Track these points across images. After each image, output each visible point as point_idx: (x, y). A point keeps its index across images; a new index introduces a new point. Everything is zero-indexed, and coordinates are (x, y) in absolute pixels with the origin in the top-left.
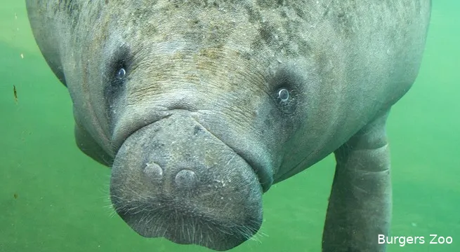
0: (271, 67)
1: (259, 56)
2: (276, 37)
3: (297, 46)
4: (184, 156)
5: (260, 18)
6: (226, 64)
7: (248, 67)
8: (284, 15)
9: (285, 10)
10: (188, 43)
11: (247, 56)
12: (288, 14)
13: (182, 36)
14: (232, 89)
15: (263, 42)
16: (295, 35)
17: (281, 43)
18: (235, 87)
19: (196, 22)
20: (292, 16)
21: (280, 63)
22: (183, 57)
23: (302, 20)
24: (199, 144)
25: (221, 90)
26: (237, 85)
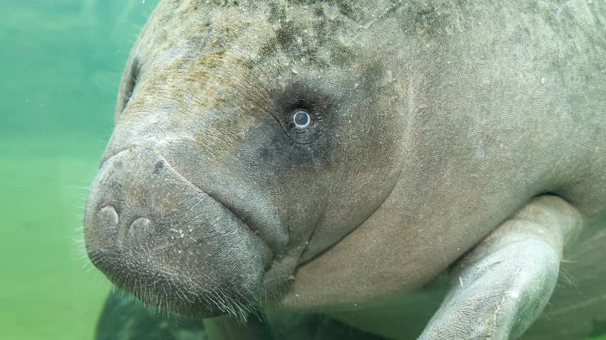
0: (280, 78)
1: (266, 64)
2: (300, 40)
3: (328, 53)
4: (140, 202)
5: (284, 17)
6: (221, 73)
7: (247, 78)
8: (319, 12)
9: (323, 6)
10: (190, 50)
11: (250, 65)
12: (325, 12)
13: (187, 41)
14: (217, 106)
15: (278, 47)
16: (330, 39)
17: (304, 49)
18: (221, 104)
19: (208, 25)
20: (332, 13)
21: (295, 74)
22: (179, 66)
23: (346, 19)
24: (158, 185)
25: (203, 108)
26: (224, 101)
